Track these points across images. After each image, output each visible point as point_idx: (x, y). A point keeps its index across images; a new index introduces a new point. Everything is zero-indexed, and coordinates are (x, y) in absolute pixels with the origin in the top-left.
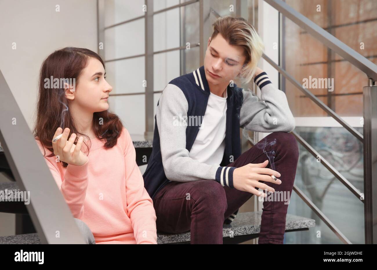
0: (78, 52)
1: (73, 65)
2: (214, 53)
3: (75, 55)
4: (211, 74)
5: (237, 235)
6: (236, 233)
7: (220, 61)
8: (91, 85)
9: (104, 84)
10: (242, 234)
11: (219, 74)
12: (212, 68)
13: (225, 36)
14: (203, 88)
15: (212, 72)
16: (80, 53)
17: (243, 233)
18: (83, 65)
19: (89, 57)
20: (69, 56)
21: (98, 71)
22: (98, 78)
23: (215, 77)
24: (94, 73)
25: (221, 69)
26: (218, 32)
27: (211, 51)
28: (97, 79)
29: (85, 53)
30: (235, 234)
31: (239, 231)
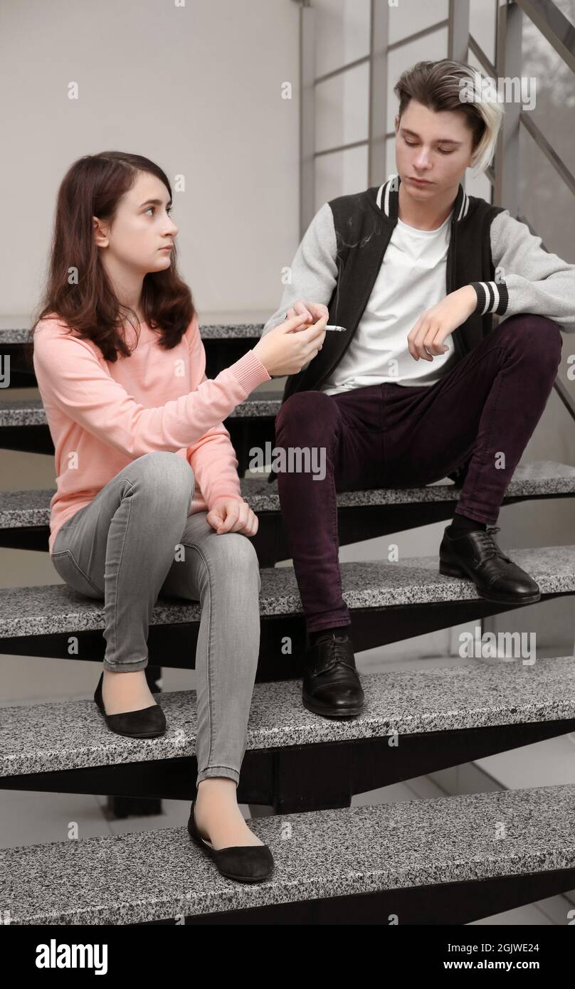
0: (121, 161)
1: (109, 183)
2: (411, 140)
3: (113, 166)
4: (414, 182)
5: (431, 500)
6: (429, 497)
7: (425, 150)
8: (139, 223)
9: (165, 222)
10: (442, 499)
11: (428, 177)
12: (413, 168)
13: (424, 101)
14: (387, 212)
15: (415, 175)
16: (124, 163)
17: (445, 498)
18: (126, 184)
19: (139, 171)
20: (104, 167)
21: (153, 196)
22: (153, 209)
23: (423, 184)
24: (145, 200)
25: (430, 166)
26: (409, 97)
27: (404, 137)
28: (150, 212)
29: (133, 164)
30: (428, 499)
31: (437, 494)
